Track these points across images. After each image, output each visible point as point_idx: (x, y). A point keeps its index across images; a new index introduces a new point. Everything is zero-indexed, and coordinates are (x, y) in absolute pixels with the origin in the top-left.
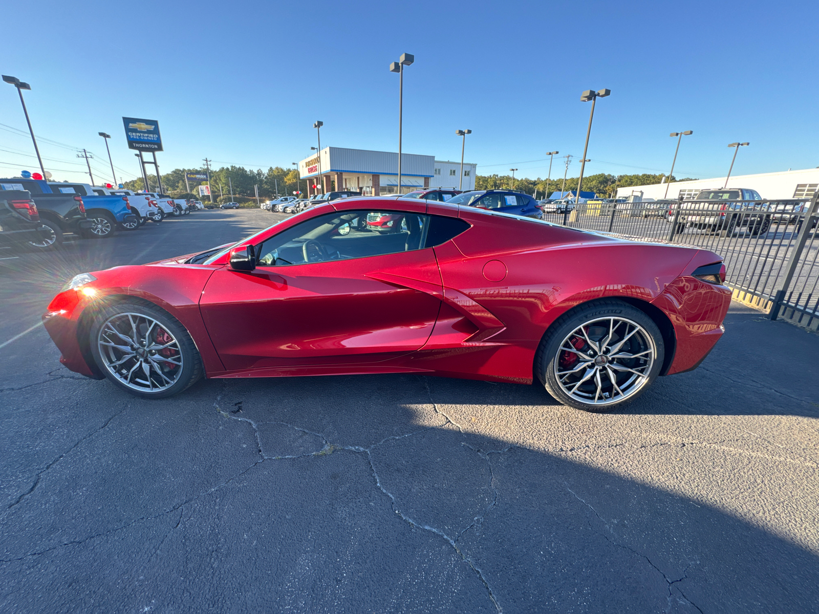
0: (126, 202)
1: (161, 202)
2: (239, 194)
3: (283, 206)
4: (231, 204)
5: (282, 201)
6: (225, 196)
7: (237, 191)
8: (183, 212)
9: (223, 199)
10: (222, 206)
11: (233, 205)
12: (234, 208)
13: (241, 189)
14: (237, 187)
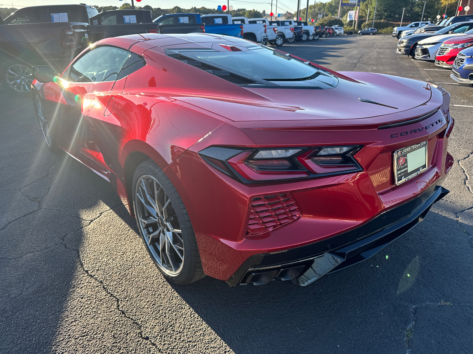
0: (241, 29)
1: (285, 29)
2: (385, 19)
3: (407, 33)
4: (370, 29)
5: (411, 27)
6: (370, 21)
7: (384, 16)
8: (311, 38)
9: (367, 25)
10: (360, 32)
11: (370, 31)
12: (371, 34)
13: (389, 13)
14: (385, 11)
